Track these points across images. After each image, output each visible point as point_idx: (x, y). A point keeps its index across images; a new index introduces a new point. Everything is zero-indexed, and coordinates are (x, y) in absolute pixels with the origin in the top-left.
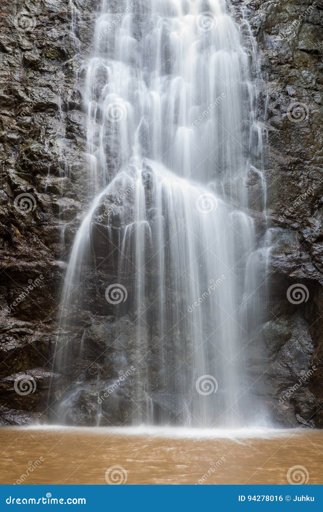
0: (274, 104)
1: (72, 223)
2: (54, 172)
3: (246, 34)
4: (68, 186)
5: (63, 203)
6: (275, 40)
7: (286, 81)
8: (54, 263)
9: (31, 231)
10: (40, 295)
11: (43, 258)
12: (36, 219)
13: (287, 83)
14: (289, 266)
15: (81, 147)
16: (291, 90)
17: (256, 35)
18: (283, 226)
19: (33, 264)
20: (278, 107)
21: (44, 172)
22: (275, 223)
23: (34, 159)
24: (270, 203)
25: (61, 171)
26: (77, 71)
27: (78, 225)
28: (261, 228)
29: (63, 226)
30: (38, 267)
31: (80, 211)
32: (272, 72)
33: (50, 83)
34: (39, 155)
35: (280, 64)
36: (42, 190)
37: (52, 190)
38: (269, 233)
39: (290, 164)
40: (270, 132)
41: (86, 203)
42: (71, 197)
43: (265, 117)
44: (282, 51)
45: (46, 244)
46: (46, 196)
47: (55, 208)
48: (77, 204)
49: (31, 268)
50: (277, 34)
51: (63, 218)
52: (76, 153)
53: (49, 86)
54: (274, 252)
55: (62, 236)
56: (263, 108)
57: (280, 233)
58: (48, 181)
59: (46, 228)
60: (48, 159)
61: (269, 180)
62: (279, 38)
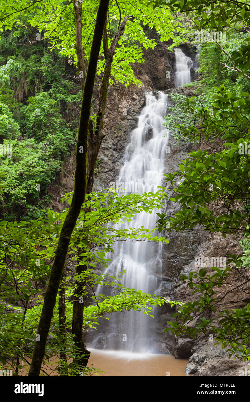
18: (168, 280)
22: (164, 279)
24: (163, 272)
38: (162, 283)
42: (99, 269)
44: (176, 210)
57: (165, 284)
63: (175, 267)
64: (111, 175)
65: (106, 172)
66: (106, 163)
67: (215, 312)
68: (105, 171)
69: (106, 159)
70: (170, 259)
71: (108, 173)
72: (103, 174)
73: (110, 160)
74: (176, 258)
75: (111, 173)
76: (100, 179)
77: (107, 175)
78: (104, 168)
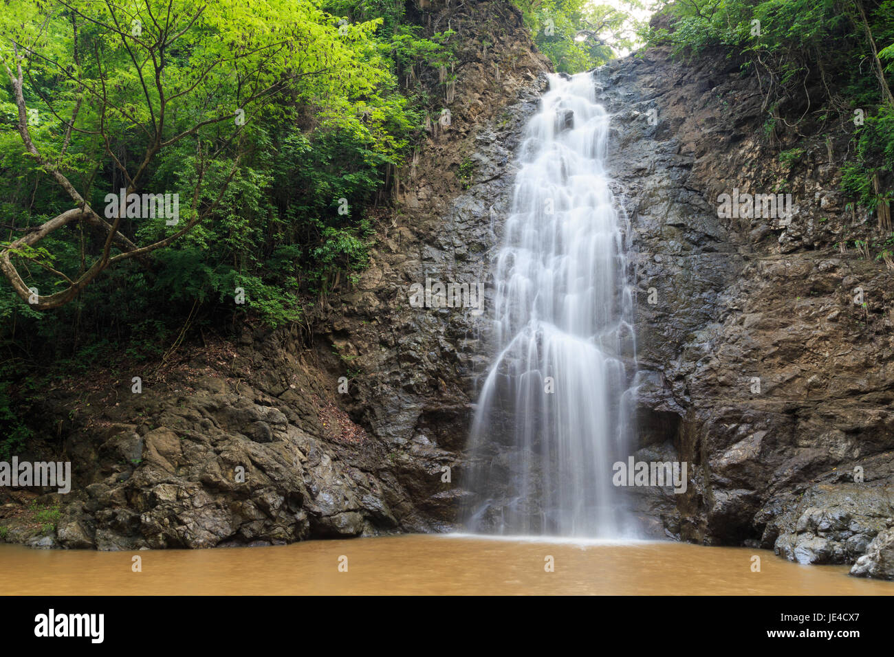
0: (642, 270)
1: (482, 374)
2: (470, 336)
3: (623, 217)
4: (481, 346)
5: (476, 359)
6: (646, 219)
7: (655, 251)
8: (468, 406)
9: (453, 382)
10: (459, 431)
11: (461, 402)
12: (457, 373)
13: (656, 253)
14: (653, 401)
15: (491, 316)
16: (658, 258)
17: (630, 217)
18: (651, 369)
19: (453, 407)
20: (645, 272)
21: (462, 337)
22: (643, 367)
23: (456, 327)
24: (639, 351)
25: (475, 335)
26: (491, 259)
27: (486, 375)
28: (631, 371)
29: (475, 376)
30: (456, 409)
31: (489, 365)
32: (643, 245)
33: (473, 270)
34: (460, 324)
35: (650, 238)
36: (460, 351)
37: (468, 350)
38: (638, 375)
39: (656, 318)
40: (638, 293)
41: (493, 358)
42: (483, 354)
43: (635, 281)
44: (652, 228)
45: (464, 391)
46: (463, 355)
47: (470, 363)
48: (487, 359)
49: (452, 410)
50: (649, 214)
51: (476, 370)
52: (488, 321)
53: (472, 272)
54: (641, 390)
55: (475, 384)
56: (633, 274)
57: (646, 375)
58: (465, 343)
59: (464, 379)
60: (466, 326)
61: (638, 332)
62: (650, 217)
63: (666, 339)
64: (496, 187)
65: (486, 182)
66: (486, 166)
67: (807, 418)
68: (484, 180)
69: (485, 160)
70: (652, 323)
71: (491, 182)
72: (480, 185)
73: (492, 160)
74: (667, 321)
75: (497, 182)
76: (474, 195)
77: (488, 187)
78: (482, 174)
